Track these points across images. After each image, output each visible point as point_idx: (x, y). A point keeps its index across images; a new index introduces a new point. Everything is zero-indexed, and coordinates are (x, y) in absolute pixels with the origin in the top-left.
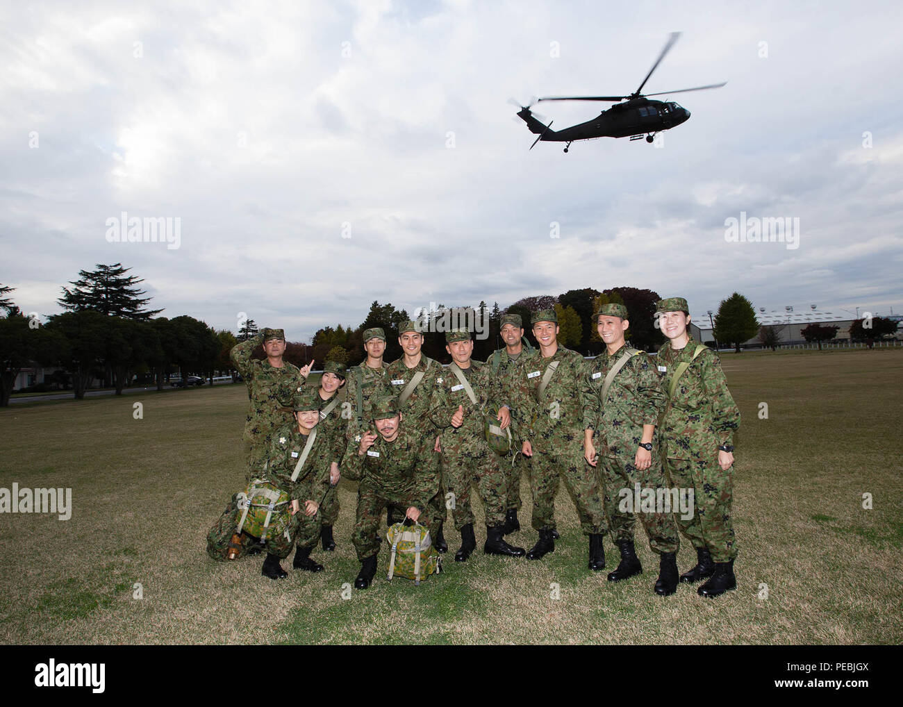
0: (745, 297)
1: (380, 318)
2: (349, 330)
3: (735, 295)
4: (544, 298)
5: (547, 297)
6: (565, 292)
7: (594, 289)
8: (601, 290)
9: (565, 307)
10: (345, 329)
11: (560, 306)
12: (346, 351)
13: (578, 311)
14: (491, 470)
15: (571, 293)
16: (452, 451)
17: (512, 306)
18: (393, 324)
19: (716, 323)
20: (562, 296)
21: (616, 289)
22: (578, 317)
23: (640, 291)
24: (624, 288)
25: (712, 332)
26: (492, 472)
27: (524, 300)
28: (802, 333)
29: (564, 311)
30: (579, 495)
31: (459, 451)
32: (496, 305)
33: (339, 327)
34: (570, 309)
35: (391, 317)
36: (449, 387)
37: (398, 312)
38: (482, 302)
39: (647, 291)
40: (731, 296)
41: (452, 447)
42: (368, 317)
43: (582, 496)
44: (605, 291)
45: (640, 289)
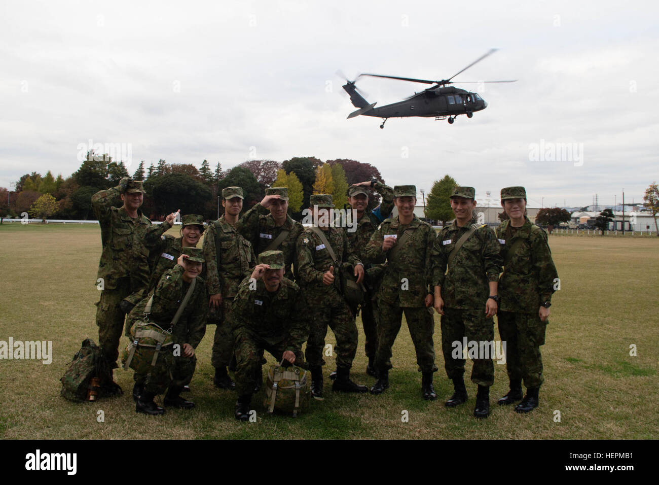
0: (455, 180)
1: (95, 168)
2: (60, 178)
3: (447, 177)
4: (268, 162)
5: (271, 162)
6: (289, 158)
7: (318, 159)
8: (324, 160)
9: (288, 173)
10: (55, 176)
11: (283, 172)
12: (56, 200)
13: (301, 178)
14: (347, 319)
15: (295, 160)
16: (315, 302)
17: (236, 167)
18: (109, 175)
19: (429, 202)
20: (286, 163)
21: (339, 161)
22: (301, 184)
23: (361, 164)
24: (347, 160)
25: (423, 209)
26: (348, 321)
27: (248, 163)
28: (499, 217)
29: (286, 177)
30: (420, 341)
31: (322, 302)
32: (219, 165)
33: (49, 174)
34: (293, 176)
35: (107, 168)
36: (314, 246)
37: (115, 164)
38: (205, 161)
39: (367, 166)
40: (443, 177)
41: (316, 298)
42: (82, 165)
43: (422, 342)
44: (328, 161)
45: (361, 162)
